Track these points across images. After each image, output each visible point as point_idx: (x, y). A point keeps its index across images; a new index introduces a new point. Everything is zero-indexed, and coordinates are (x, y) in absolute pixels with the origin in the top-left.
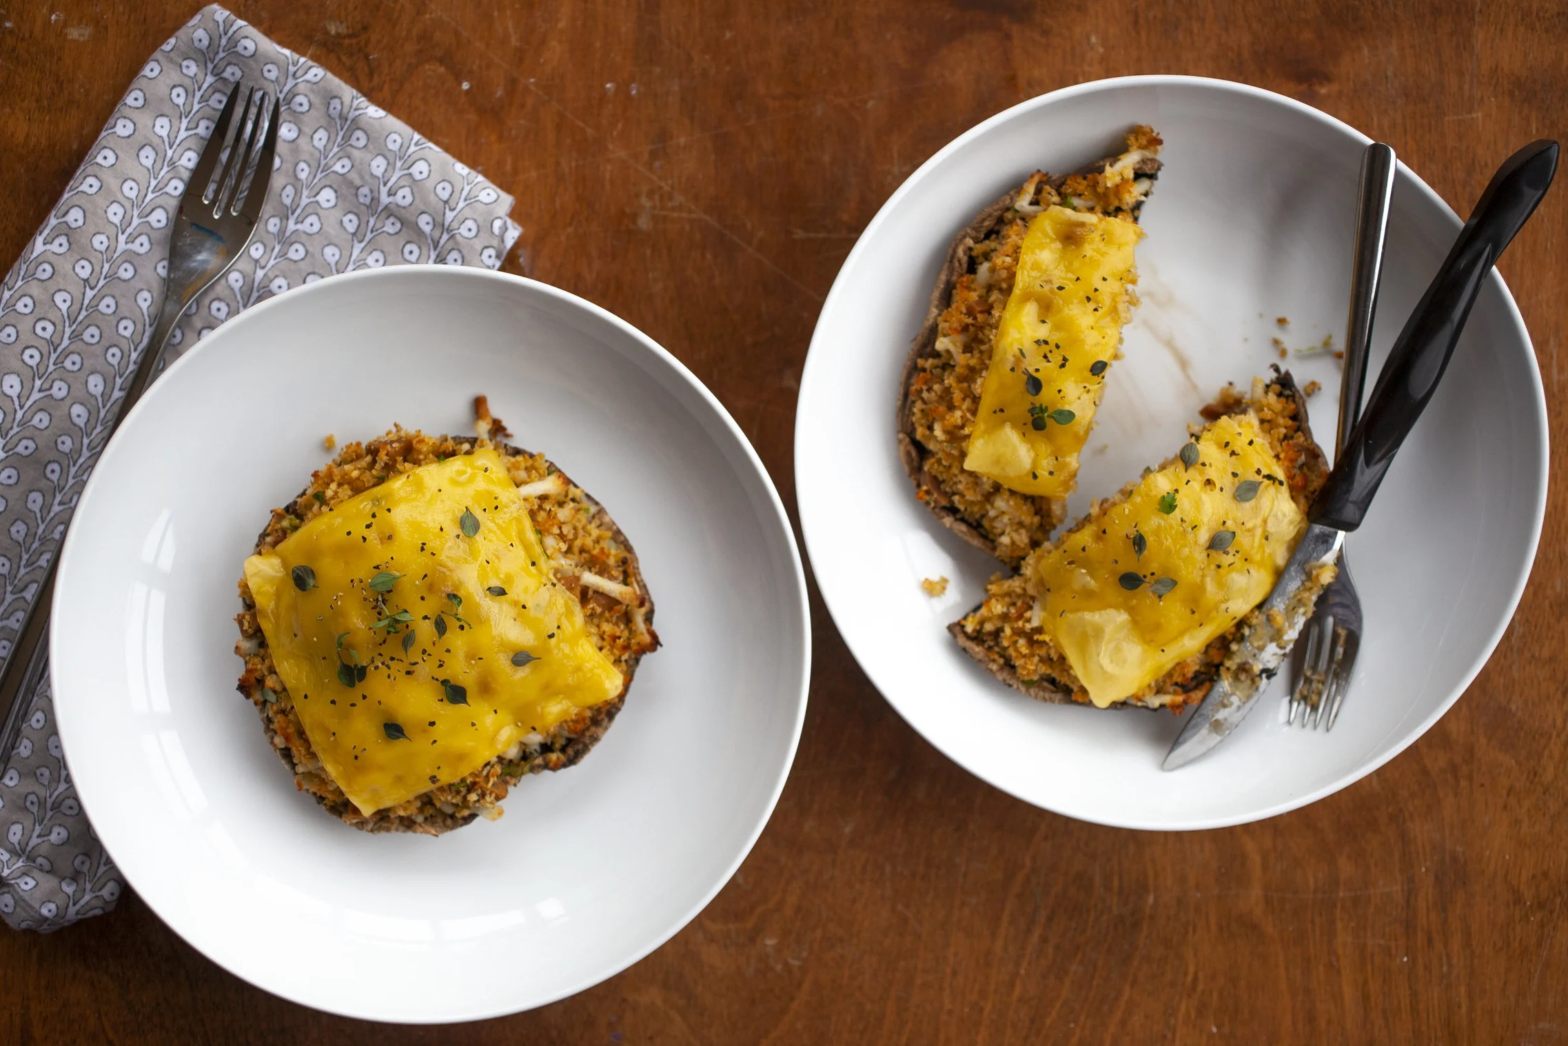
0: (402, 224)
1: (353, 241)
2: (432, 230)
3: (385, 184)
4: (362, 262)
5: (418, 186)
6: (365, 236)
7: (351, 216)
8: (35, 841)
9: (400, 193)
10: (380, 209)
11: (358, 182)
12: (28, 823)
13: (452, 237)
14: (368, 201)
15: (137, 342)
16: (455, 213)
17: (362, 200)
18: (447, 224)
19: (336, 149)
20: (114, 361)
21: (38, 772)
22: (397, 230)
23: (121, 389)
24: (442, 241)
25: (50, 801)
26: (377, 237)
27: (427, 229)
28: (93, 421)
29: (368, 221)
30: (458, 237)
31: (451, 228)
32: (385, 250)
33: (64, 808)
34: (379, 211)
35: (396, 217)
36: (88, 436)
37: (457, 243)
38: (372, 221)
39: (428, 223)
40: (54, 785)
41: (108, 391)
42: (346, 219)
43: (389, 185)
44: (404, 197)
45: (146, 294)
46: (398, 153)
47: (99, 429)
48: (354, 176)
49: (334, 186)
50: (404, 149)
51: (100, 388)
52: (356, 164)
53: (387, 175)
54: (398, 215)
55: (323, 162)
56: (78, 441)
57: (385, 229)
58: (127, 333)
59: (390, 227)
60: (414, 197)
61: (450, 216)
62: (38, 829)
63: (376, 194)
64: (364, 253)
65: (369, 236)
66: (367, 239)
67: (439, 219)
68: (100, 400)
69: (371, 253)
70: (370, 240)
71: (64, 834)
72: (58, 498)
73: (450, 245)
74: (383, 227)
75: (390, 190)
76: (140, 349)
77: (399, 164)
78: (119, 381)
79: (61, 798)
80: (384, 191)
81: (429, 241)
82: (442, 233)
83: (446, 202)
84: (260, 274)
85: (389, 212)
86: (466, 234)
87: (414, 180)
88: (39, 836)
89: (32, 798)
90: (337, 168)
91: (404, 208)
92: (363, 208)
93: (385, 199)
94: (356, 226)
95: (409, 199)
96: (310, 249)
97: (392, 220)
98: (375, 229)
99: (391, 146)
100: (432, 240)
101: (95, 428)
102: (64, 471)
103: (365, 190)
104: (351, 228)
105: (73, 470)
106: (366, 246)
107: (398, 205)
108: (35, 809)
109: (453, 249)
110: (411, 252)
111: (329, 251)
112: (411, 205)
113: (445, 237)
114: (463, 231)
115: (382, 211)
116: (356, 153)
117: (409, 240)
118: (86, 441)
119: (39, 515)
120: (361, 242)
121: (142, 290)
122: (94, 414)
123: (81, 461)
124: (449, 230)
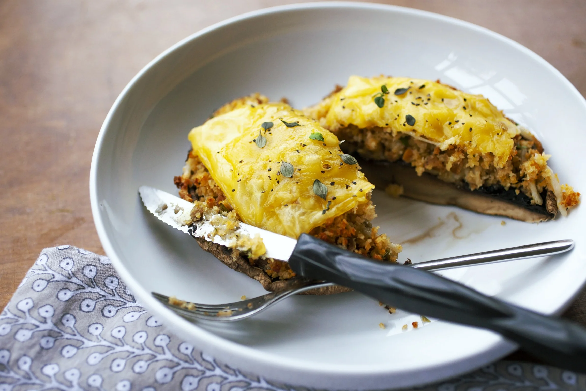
0: (68, 314)
1: (83, 348)
2: (70, 290)
3: (38, 327)
4: (99, 337)
5: (38, 303)
6: (78, 340)
7: (64, 352)
9: (43, 314)
10: (56, 330)
11: (37, 348)
13: (74, 274)
14: (51, 340)
16: (55, 274)
17: (51, 345)
18: (65, 279)
19: (12, 374)
22: (72, 317)
24: (78, 282)
26: (79, 330)
27: (69, 294)
29: (67, 339)
31: (67, 275)
32: (88, 325)
34: (58, 331)
35: (62, 317)
37: (78, 270)
38: (66, 336)
39: (65, 294)
42: (67, 355)
43: (37, 323)
44: (47, 311)
46: (13, 324)
48: (33, 352)
49: (42, 365)
50: (10, 321)
52: (22, 352)
53: (30, 327)
54: (61, 315)
55: (23, 381)
57: (72, 326)
59: (70, 323)
60: (46, 305)
61: (58, 277)
63: (46, 333)
64: (90, 338)
65: (78, 337)
66: (81, 338)
67: (61, 285)
69: (91, 334)
70: (81, 336)
73: (80, 276)
74: (70, 327)
75: (41, 322)
77: (21, 321)
80: (43, 327)
81: (79, 292)
82: (72, 282)
83: (48, 282)
85: (59, 323)
86: (71, 266)
87: (33, 307)
90: (26, 367)
91: (55, 311)
92: (57, 343)
93: (49, 325)
94: (72, 348)
95: (48, 308)
96: (92, 372)
97: (64, 321)
98: (73, 333)
99: (8, 330)
103: (43, 342)
104: (73, 351)
106: (86, 338)
107: (53, 316)
109: (83, 273)
110: (88, 306)
111: (92, 361)
112: (52, 306)
113: (74, 280)
114: (69, 268)
115: (58, 328)
116: (15, 356)
117: (79, 308)
120: (83, 343)
124: (69, 277)
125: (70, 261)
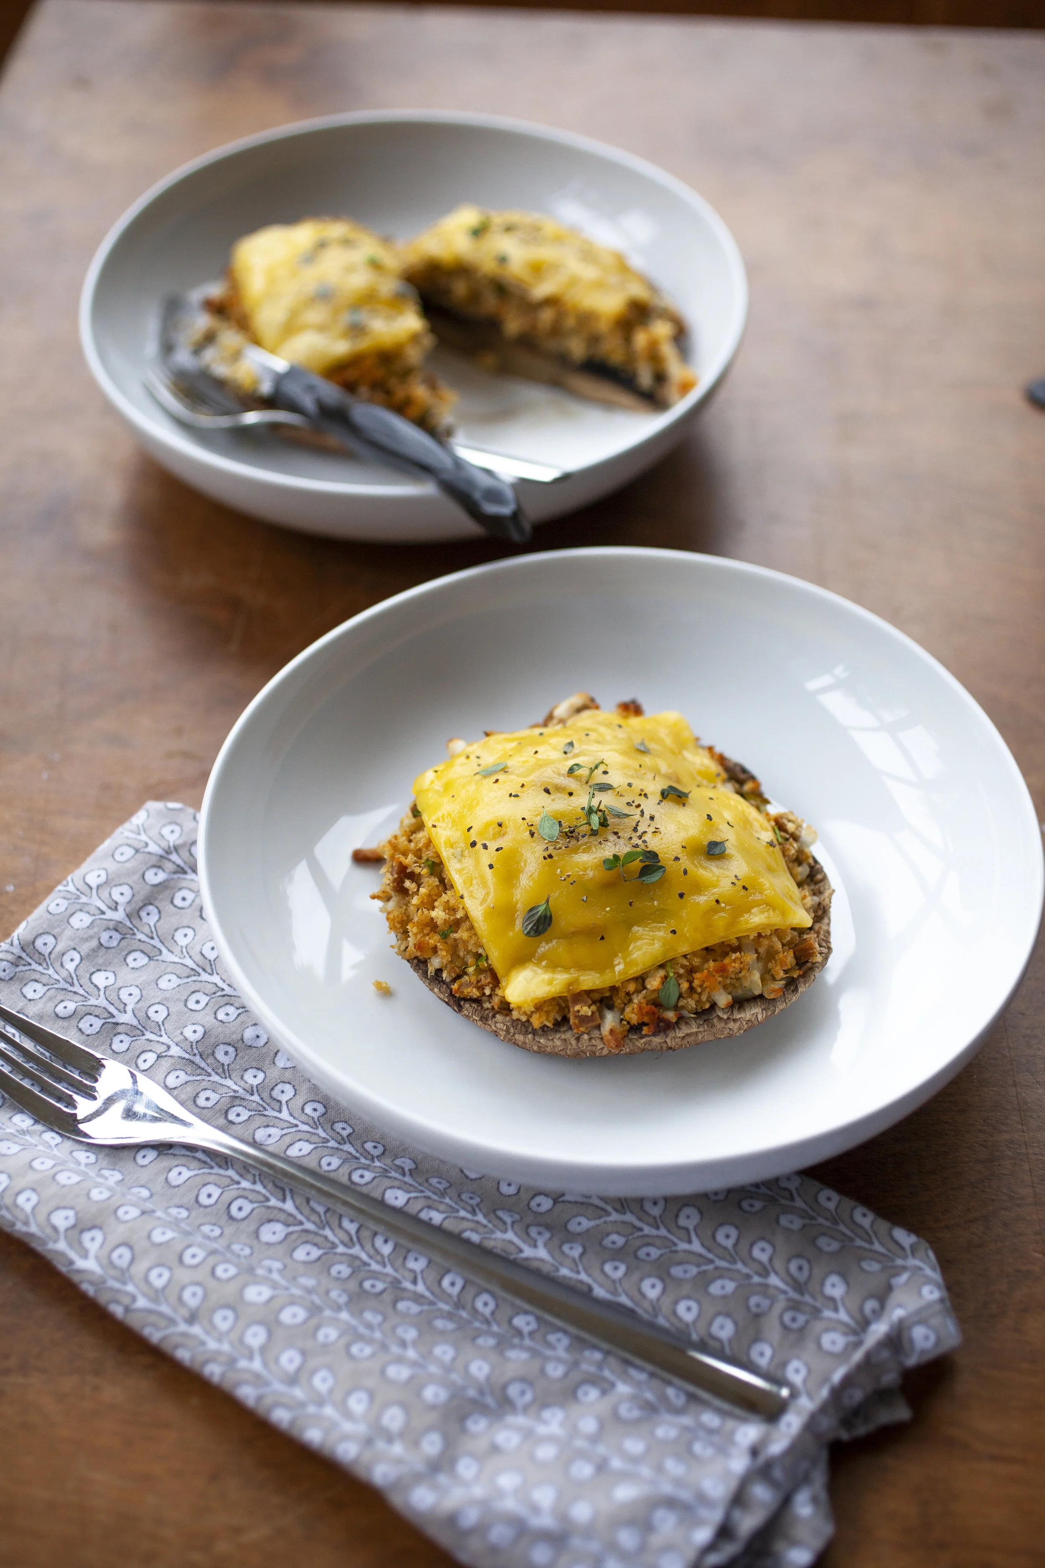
0: (151, 904)
1: (158, 960)
2: (164, 870)
3: (103, 913)
4: (184, 950)
5: (113, 879)
6: (155, 947)
7: (130, 959)
8: (843, 1316)
9: (116, 896)
10: (128, 924)
11: (94, 943)
12: (818, 1326)
13: (176, 849)
14: (117, 936)
15: (228, 1181)
16: (150, 843)
17: (114, 943)
18: (161, 852)
19: (51, 971)
20: (248, 1207)
21: (754, 1309)
22: (156, 911)
23: (284, 1200)
24: (179, 861)
25: (792, 1294)
26: (159, 933)
27: (161, 876)
28: (318, 1240)
29: (140, 940)
30: (178, 842)
31: (166, 848)
32: (175, 927)
33: (802, 1277)
34: (131, 926)
35: (141, 908)
36: (334, 1246)
37: (184, 845)
38: (140, 936)
39: (156, 874)
40: (772, 1291)
41: (282, 1216)
42: (132, 964)
43: (104, 908)
44: (122, 894)
45: (173, 1174)
46: (70, 901)
47: (328, 1232)
48: (85, 948)
49: (93, 970)
50: (68, 896)
51: (278, 1227)
52: (72, 944)
53: (93, 910)
54: (141, 904)
55: (62, 985)
56: (338, 1258)
57: (152, 924)
58: (216, 1192)
59: (150, 918)
60: (124, 884)
61: (153, 848)
62: (828, 1314)
63: (112, 925)
64: (172, 949)
65: (156, 942)
66: (159, 945)
67: (154, 861)
68: (291, 1229)
69: (175, 941)
70: (161, 942)
71: (834, 1279)
72: (407, 1285)
73: (184, 853)
74: (149, 925)
75: (110, 908)
76: (237, 1177)
77: (84, 899)
78: (273, 1202)
79: (788, 1279)
80: (110, 914)
81: (176, 876)
82: (170, 860)
83: (137, 851)
84: (175, 1051)
85: (135, 914)
86: (176, 835)
87: (105, 883)
88: (836, 1310)
89: (787, 1318)
90: (71, 967)
91: (133, 895)
92: (124, 943)
93: (119, 915)
94: (142, 955)
95: (125, 889)
97: (143, 914)
98: (150, 935)
99: (62, 909)
100: (175, 873)
101: (326, 1238)
102: (375, 1275)
103: (104, 937)
104: (143, 960)
105: (375, 1266)
106: (166, 947)
107: (129, 902)
108: (801, 1319)
109: (190, 851)
110: (184, 899)
111: (164, 983)
112: (132, 888)
113: (174, 857)
114: (173, 838)
115: (131, 922)
116: (60, 948)
117: (169, 900)
118: (341, 1249)
119: (426, 1307)
120: (161, 952)
121: (166, 1179)
122: (310, 1237)
123: (364, 1257)
124: (168, 852)
125: (177, 829)
